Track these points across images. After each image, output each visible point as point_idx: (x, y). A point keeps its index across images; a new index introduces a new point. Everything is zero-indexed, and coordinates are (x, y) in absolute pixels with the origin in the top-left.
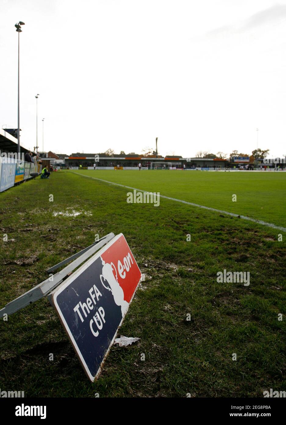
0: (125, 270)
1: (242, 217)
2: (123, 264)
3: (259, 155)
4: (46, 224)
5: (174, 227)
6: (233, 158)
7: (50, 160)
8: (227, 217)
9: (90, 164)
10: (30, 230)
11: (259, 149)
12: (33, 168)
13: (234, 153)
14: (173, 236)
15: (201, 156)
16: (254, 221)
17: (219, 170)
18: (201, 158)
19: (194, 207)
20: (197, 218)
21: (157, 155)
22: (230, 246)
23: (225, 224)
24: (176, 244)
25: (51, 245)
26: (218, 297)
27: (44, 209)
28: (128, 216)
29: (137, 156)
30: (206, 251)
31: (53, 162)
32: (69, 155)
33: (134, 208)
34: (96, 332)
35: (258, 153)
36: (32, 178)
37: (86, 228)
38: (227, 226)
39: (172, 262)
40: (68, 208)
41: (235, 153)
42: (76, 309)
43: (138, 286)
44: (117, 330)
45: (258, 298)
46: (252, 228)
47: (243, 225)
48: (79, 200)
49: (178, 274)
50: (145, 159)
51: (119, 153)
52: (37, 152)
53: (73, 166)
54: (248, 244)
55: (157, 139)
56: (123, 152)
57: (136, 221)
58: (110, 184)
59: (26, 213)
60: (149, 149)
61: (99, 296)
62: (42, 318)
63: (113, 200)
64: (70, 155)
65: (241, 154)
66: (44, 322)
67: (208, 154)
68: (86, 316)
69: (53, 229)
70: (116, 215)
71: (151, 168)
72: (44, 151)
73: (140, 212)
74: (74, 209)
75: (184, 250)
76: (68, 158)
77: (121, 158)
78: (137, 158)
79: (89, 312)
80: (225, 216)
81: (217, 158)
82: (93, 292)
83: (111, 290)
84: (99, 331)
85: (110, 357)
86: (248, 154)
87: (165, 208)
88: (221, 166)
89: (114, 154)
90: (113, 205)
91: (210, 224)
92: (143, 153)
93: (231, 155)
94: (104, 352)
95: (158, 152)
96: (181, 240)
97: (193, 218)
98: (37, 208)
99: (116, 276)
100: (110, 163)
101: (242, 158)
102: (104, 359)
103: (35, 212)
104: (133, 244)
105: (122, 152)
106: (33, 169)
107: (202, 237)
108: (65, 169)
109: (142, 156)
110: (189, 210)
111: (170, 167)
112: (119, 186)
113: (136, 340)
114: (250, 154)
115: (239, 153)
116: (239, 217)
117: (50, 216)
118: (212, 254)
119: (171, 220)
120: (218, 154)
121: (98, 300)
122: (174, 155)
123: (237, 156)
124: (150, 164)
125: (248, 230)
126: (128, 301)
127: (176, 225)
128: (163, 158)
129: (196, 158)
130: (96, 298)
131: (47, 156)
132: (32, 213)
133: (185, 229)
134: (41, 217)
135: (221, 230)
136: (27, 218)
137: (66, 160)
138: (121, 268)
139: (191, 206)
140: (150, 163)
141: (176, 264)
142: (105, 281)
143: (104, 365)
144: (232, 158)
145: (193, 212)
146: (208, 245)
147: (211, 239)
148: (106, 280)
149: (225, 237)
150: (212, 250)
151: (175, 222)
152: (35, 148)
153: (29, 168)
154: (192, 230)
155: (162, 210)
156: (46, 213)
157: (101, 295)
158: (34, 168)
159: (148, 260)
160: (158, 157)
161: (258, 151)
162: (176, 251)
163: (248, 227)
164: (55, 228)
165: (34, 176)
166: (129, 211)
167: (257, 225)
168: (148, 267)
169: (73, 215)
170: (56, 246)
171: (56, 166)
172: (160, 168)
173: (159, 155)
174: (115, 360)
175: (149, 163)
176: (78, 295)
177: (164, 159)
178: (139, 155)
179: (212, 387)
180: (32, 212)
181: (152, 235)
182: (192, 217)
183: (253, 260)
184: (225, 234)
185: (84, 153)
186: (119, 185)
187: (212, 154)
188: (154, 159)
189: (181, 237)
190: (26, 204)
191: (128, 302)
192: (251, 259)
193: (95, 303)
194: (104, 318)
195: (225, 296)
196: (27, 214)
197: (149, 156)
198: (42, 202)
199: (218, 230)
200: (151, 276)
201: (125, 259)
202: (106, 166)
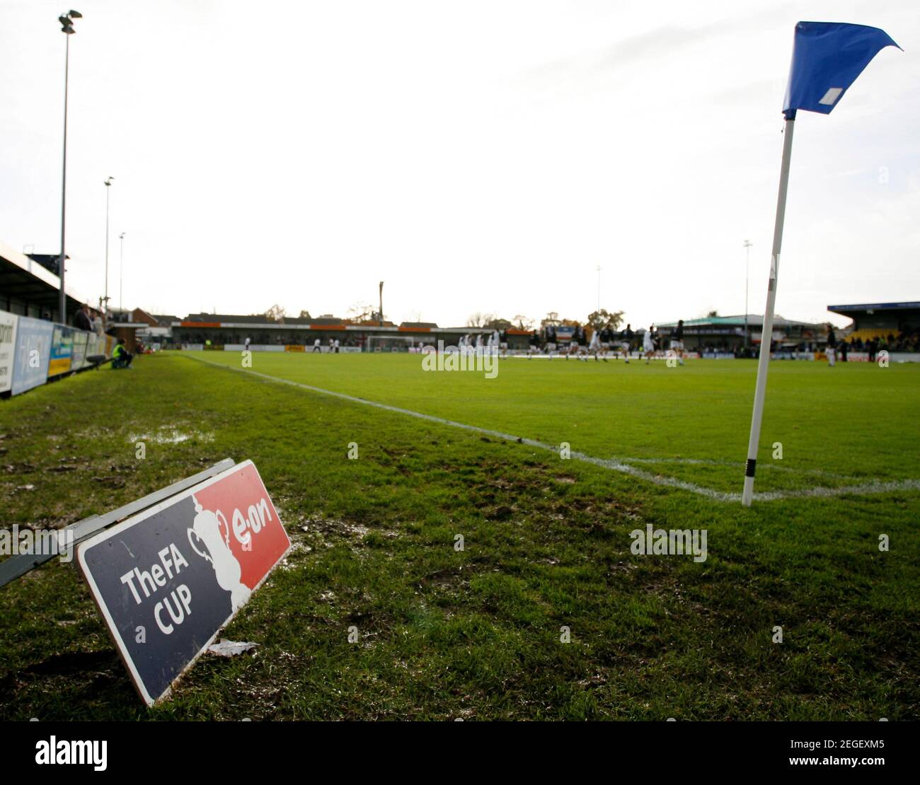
0: (249, 529)
1: (527, 441)
2: (246, 516)
3: (602, 322)
4: (108, 457)
5: (381, 461)
6: (547, 328)
7: (135, 329)
8: (495, 442)
9: (230, 338)
10: (69, 469)
11: (602, 310)
12: (95, 345)
13: (549, 317)
14: (374, 476)
15: (478, 323)
16: (548, 448)
17: (517, 354)
18: (479, 328)
19: (434, 424)
20: (434, 443)
21: (381, 320)
22: (482, 493)
23: (486, 455)
24: (377, 491)
25: (113, 495)
26: (430, 578)
27: (110, 428)
28: (290, 441)
29: (338, 321)
30: (433, 501)
31: (144, 333)
32: (182, 318)
33: (308, 427)
34: (167, 625)
35: (602, 318)
36: (90, 368)
37: (193, 463)
38: (490, 457)
39: (359, 522)
40: (163, 427)
41: (553, 319)
42: (127, 578)
43: (278, 562)
44: (217, 632)
45: (507, 578)
46: (540, 460)
47: (523, 455)
48: (191, 410)
49: (365, 542)
50: (354, 328)
51: (296, 315)
52: (106, 307)
53: (190, 343)
54: (521, 489)
55: (381, 285)
56: (307, 313)
57: (304, 450)
58: (267, 379)
59: (66, 437)
60: (364, 306)
61: (182, 566)
62: (71, 617)
63: (265, 411)
64: (186, 318)
65: (565, 321)
66: (74, 623)
67: (493, 319)
68: (148, 594)
69: (121, 467)
70: (265, 439)
71: (369, 348)
72: (123, 308)
73: (319, 432)
74: (177, 428)
75: (388, 501)
76: (179, 324)
77: (300, 327)
78: (338, 327)
79: (155, 589)
80: (491, 439)
81: (514, 328)
82: (168, 557)
83: (211, 560)
84: (175, 625)
85: (193, 672)
86: (579, 321)
87: (373, 425)
88: (520, 345)
89: (287, 316)
90: (265, 421)
91: (455, 455)
92: (351, 316)
93: (544, 322)
94: (183, 664)
95: (384, 314)
96: (387, 484)
97: (427, 444)
98: (93, 427)
99: (227, 536)
100: (277, 336)
101: (566, 329)
102: (180, 675)
103: (89, 434)
104: (288, 491)
105: (303, 313)
106: (93, 348)
107: (433, 477)
108: (173, 349)
109: (349, 322)
110: (421, 428)
111: (410, 346)
112: (286, 385)
113: (250, 647)
114: (584, 321)
115: (561, 318)
116: (520, 441)
117: (120, 443)
118: (444, 508)
119: (378, 447)
120: (515, 319)
121: (178, 571)
122: (421, 321)
123: (557, 324)
124: (366, 341)
125: (531, 465)
126: (251, 586)
127: (385, 456)
128: (396, 326)
129: (469, 328)
130: (173, 568)
131: (130, 319)
132: (81, 437)
133: (402, 462)
134: (100, 444)
135: (477, 465)
136: (69, 446)
137: (175, 329)
138: (239, 523)
139: (427, 422)
140: (366, 339)
141: (367, 526)
142: (198, 540)
143: (179, 686)
144: (544, 329)
145: (429, 433)
146: (441, 492)
147: (451, 481)
148: (200, 539)
149: (480, 477)
150: (444, 500)
151: (386, 451)
152: (101, 300)
153: (84, 344)
154: (416, 466)
155: (366, 429)
156: (111, 436)
157: (186, 565)
158: (98, 343)
159: (311, 519)
160: (383, 324)
161: (601, 315)
162: (371, 504)
163: (531, 460)
164: (127, 465)
165: (96, 362)
166: (296, 433)
167: (550, 456)
168: (308, 532)
169: (171, 441)
170: (121, 497)
171: (150, 341)
172: (388, 349)
173: (386, 320)
174: (202, 677)
175: (364, 339)
176: (132, 555)
177: (396, 329)
178: (342, 319)
179: (372, 710)
180: (81, 435)
181: (331, 475)
182: (423, 443)
183: (522, 515)
184: (482, 471)
185: (218, 313)
186: (286, 382)
187: (504, 320)
188: (374, 328)
189: (389, 478)
190: (69, 418)
191: (248, 587)
192: (517, 516)
193: (171, 576)
194: (189, 605)
195: (446, 577)
196: (67, 439)
197: (364, 323)
198: (105, 415)
199: (468, 465)
200: (310, 546)
201: (251, 509)
202: (267, 343)
